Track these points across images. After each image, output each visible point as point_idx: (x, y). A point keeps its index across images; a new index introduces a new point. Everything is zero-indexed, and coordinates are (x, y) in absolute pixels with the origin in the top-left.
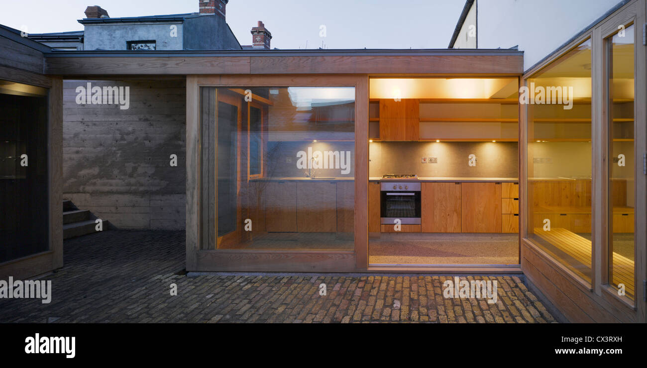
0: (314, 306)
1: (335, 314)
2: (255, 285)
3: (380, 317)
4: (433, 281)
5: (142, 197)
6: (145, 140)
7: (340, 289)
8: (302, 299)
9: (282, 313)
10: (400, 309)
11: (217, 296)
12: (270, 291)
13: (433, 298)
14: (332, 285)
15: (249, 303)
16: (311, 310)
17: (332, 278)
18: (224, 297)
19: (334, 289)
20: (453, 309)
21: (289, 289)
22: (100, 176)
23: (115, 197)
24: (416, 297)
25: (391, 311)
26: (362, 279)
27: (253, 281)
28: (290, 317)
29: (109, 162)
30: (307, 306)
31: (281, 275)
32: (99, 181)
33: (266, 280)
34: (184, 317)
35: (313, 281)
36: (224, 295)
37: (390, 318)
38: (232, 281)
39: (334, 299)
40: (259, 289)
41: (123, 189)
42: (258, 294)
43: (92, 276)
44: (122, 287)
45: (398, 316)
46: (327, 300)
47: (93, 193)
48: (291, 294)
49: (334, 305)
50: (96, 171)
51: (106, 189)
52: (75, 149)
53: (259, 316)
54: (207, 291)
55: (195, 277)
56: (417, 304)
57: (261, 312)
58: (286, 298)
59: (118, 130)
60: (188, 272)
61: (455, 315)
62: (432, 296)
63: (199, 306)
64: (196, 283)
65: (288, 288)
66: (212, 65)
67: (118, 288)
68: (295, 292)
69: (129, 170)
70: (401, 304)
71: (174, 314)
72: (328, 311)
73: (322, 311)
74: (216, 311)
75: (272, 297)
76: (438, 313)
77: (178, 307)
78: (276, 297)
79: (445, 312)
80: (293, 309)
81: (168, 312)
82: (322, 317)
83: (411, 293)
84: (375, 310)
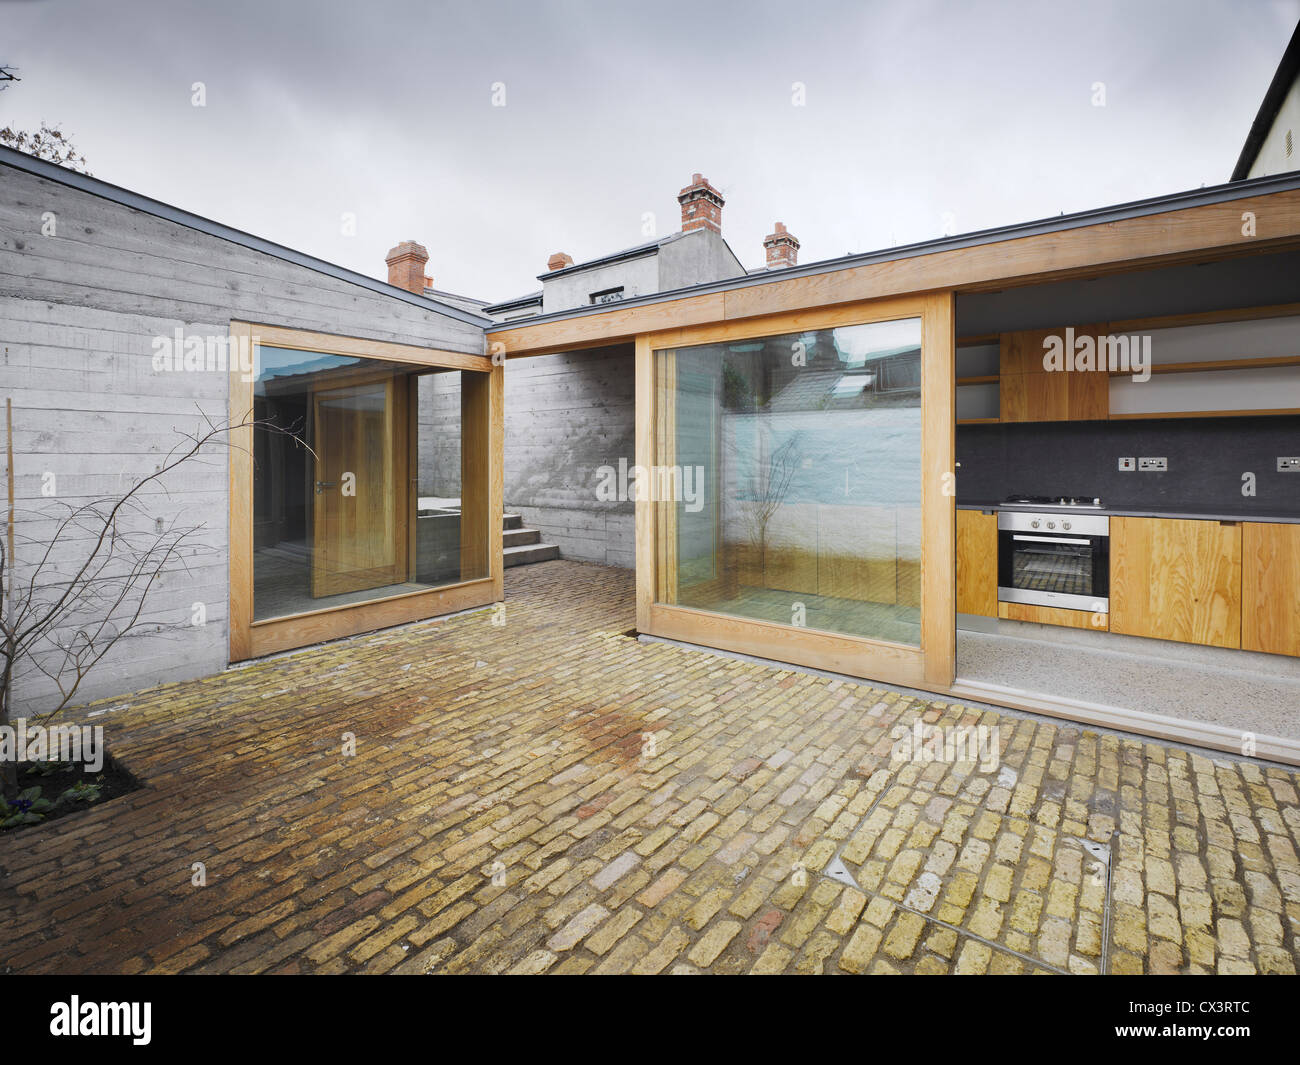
0: (822, 734)
1: (861, 759)
2: (731, 674)
3: (959, 792)
4: (1122, 751)
5: (596, 517)
6: (599, 433)
7: (883, 715)
8: (802, 716)
9: (763, 731)
10: (1014, 790)
11: (669, 680)
12: (752, 689)
13: (1115, 789)
14: (868, 704)
15: (715, 700)
16: (815, 739)
17: (872, 690)
18: (679, 683)
19: (869, 713)
20: (1171, 831)
21: (785, 694)
22: (549, 485)
23: (566, 514)
24: (1063, 775)
25: (990, 789)
26: (935, 706)
27: (728, 667)
28: (776, 742)
29: (560, 467)
30: (811, 732)
31: (777, 666)
32: (549, 491)
33: (750, 669)
34: (620, 699)
35: (832, 687)
36: (679, 680)
37: (981, 802)
38: (698, 659)
39: (866, 732)
40: (733, 682)
41: (575, 503)
42: (732, 689)
43: (530, 618)
44: (557, 638)
45: (1006, 802)
46: (852, 728)
47: (543, 507)
48: (785, 702)
49: (862, 742)
50: (545, 477)
51: (557, 502)
52: (525, 448)
53: (724, 726)
54: (658, 668)
55: (647, 644)
56: (1064, 791)
57: (728, 720)
58: (776, 707)
59: (569, 421)
60: (640, 634)
61: (1172, 846)
62: (1112, 784)
63: (643, 687)
64: (646, 652)
65: (784, 691)
66: (669, 315)
67: (553, 639)
68: (794, 701)
69: (581, 478)
70: (1019, 780)
71: (608, 692)
72: (849, 749)
73: (835, 746)
74: (662, 701)
75: (752, 700)
76: (1117, 826)
77: (615, 682)
78: (758, 701)
79: (1143, 831)
80: (784, 728)
81: (601, 687)
82: (834, 759)
83: (1053, 762)
84: (950, 774)
